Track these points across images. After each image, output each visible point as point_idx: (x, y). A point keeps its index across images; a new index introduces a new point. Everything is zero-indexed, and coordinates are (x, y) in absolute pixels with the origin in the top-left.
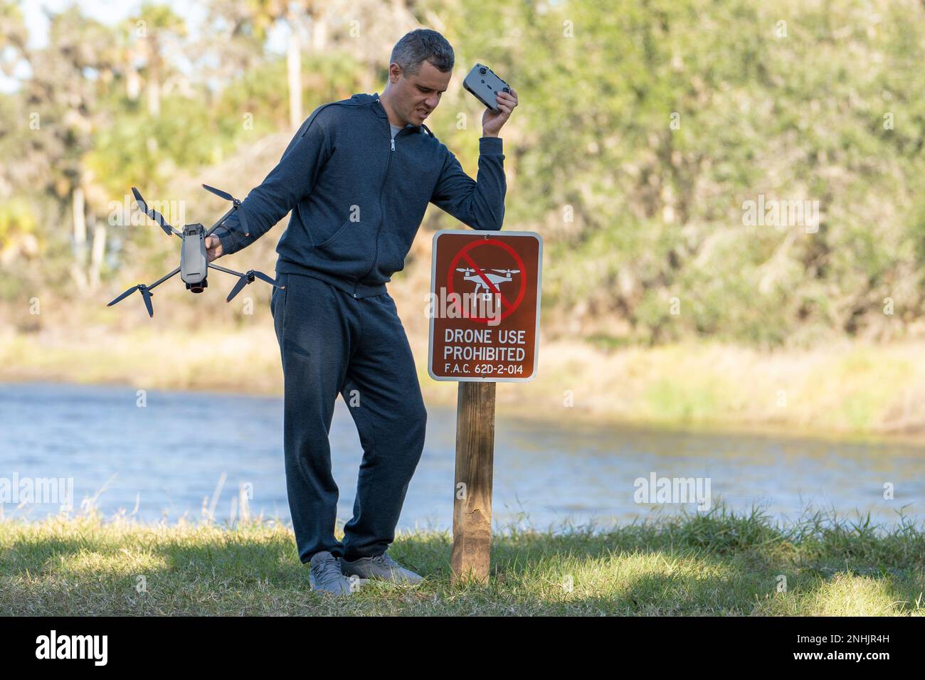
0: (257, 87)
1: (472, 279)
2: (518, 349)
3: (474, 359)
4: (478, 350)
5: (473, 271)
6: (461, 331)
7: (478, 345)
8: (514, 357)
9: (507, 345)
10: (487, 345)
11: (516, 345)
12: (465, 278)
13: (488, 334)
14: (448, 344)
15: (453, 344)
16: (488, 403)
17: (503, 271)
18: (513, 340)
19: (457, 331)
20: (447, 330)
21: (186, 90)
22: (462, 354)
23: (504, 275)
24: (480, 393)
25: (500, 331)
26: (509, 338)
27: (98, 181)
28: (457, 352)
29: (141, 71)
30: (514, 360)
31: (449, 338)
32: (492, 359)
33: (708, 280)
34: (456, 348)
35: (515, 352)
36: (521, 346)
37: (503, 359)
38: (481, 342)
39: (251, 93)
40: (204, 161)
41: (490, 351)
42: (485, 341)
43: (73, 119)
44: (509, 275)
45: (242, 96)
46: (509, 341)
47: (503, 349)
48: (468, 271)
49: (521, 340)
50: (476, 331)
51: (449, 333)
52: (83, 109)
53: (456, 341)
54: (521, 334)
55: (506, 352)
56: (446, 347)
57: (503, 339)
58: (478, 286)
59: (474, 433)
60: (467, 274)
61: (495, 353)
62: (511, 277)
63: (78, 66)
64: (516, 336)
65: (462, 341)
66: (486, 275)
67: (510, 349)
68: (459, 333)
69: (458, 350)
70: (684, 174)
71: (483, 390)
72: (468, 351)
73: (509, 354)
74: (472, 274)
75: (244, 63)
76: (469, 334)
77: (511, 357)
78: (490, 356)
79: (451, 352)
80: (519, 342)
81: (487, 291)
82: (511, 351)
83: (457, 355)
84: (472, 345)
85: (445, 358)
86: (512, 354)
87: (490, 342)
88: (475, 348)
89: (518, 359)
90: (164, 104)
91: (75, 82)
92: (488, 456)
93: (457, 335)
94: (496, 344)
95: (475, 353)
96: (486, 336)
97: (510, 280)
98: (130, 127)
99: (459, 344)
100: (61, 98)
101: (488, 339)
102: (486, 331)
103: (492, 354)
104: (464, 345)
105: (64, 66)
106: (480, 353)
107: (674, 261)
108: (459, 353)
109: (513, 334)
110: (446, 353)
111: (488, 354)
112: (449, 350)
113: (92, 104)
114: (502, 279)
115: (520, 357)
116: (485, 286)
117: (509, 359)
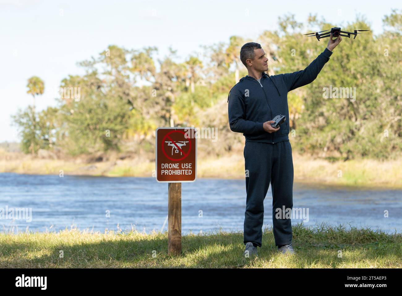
0: (225, 82)
1: (171, 145)
2: (189, 170)
3: (173, 174)
4: (174, 171)
5: (171, 142)
6: (167, 164)
8: (188, 173)
9: (185, 169)
10: (177, 169)
11: (188, 169)
12: (168, 145)
13: (178, 165)
14: (163, 169)
15: (164, 169)
16: (179, 190)
17: (183, 142)
18: (187, 167)
19: (166, 164)
20: (162, 164)
21: (203, 84)
22: (168, 173)
23: (183, 143)
24: (175, 187)
25: (182, 164)
26: (186, 166)
27: (176, 113)
28: (166, 172)
29: (190, 79)
30: (188, 174)
31: (163, 167)
32: (179, 174)
33: (363, 138)
34: (166, 170)
35: (188, 171)
36: (190, 169)
37: (183, 174)
38: (175, 168)
39: (223, 84)
40: (208, 106)
41: (179, 171)
42: (177, 168)
43: (168, 94)
44: (185, 143)
45: (220, 85)
46: (186, 167)
47: (183, 170)
48: (169, 142)
49: (190, 167)
50: (173, 164)
51: (163, 165)
52: (172, 91)
53: (166, 168)
54: (190, 165)
55: (185, 171)
56: (162, 170)
57: (183, 167)
58: (173, 148)
59: (174, 201)
60: (169, 143)
61: (180, 172)
62: (186, 144)
63: (170, 78)
64: (188, 165)
65: (168, 168)
66: (176, 143)
67: (186, 170)
68: (167, 165)
69: (167, 171)
70: (355, 106)
71: (177, 186)
72: (170, 171)
73: (186, 172)
74: (171, 143)
75: (221, 75)
76: (170, 165)
77: (187, 173)
78: (179, 173)
79: (164, 172)
80: (189, 168)
81: (177, 149)
82: (187, 171)
83: (166, 173)
85: (162, 174)
86: (187, 172)
87: (179, 168)
88: (173, 170)
89: (189, 174)
90: (196, 89)
91: (169, 83)
92: (179, 209)
93: (166, 166)
94: (181, 169)
95: (173, 172)
96: (177, 166)
97: (185, 145)
98: (186, 96)
99: (167, 169)
100: (165, 87)
101: (178, 167)
102: (177, 164)
103: (179, 172)
105: (165, 78)
106: (175, 172)
107: (353, 133)
108: (167, 172)
109: (187, 165)
110: (162, 172)
111: (178, 172)
112: (163, 171)
113: (175, 89)
114: (182, 145)
115: (190, 173)
116: (176, 148)
117: (186, 174)
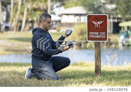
1: (94, 23)
3: (95, 37)
6: (93, 32)
7: (96, 35)
9: (102, 35)
13: (98, 33)
15: (91, 35)
16: (99, 45)
20: (90, 32)
23: (101, 22)
25: (100, 32)
26: (102, 33)
36: (104, 35)
37: (101, 37)
50: (96, 32)
54: (104, 33)
66: (97, 22)
71: (98, 43)
74: (94, 22)
77: (103, 37)
78: (99, 37)
83: (92, 37)
84: (95, 35)
85: (90, 37)
94: (99, 35)
104: (93, 35)
114: (100, 23)
116: (97, 24)
